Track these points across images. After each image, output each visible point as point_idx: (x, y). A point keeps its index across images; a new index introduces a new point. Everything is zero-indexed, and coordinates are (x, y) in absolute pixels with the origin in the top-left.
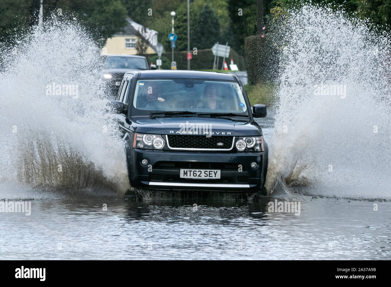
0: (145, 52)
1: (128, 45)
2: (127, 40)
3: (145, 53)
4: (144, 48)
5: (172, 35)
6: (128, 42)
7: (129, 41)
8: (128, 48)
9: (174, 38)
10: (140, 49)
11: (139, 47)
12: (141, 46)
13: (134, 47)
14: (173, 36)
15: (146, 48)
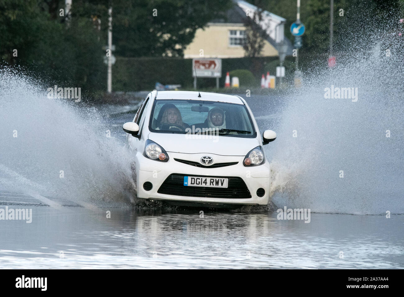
0: (259, 53)
1: (233, 41)
2: (233, 32)
3: (259, 56)
4: (257, 46)
5: (297, 25)
6: (234, 36)
7: (235, 34)
8: (234, 46)
9: (300, 30)
10: (250, 48)
11: (249, 45)
12: (253, 44)
13: (240, 44)
14: (299, 28)
15: (261, 47)
